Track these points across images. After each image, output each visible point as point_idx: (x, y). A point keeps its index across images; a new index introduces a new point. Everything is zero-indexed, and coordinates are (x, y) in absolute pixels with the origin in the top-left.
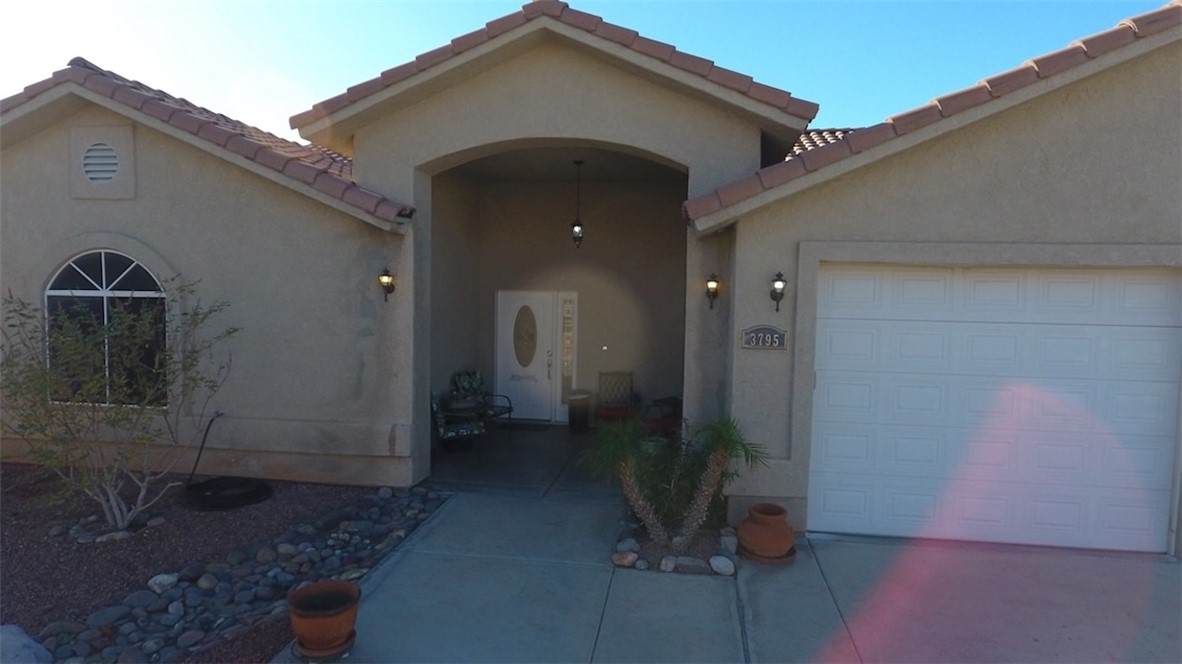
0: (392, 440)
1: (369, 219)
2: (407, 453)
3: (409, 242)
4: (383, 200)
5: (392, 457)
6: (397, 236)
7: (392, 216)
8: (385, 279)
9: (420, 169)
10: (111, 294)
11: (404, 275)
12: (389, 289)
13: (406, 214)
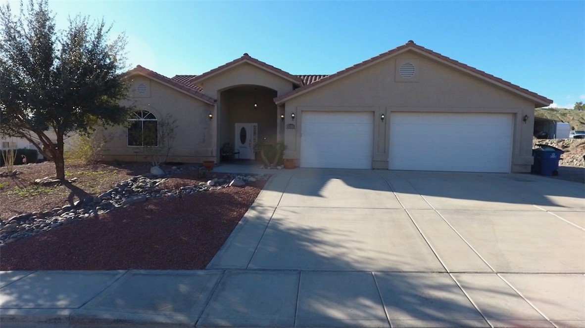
0: (212, 153)
1: (207, 102)
2: (215, 155)
3: (216, 107)
4: (210, 98)
5: (212, 156)
6: (213, 106)
7: (213, 101)
8: (211, 116)
9: (218, 91)
10: (144, 120)
11: (214, 115)
12: (211, 118)
13: (215, 101)
